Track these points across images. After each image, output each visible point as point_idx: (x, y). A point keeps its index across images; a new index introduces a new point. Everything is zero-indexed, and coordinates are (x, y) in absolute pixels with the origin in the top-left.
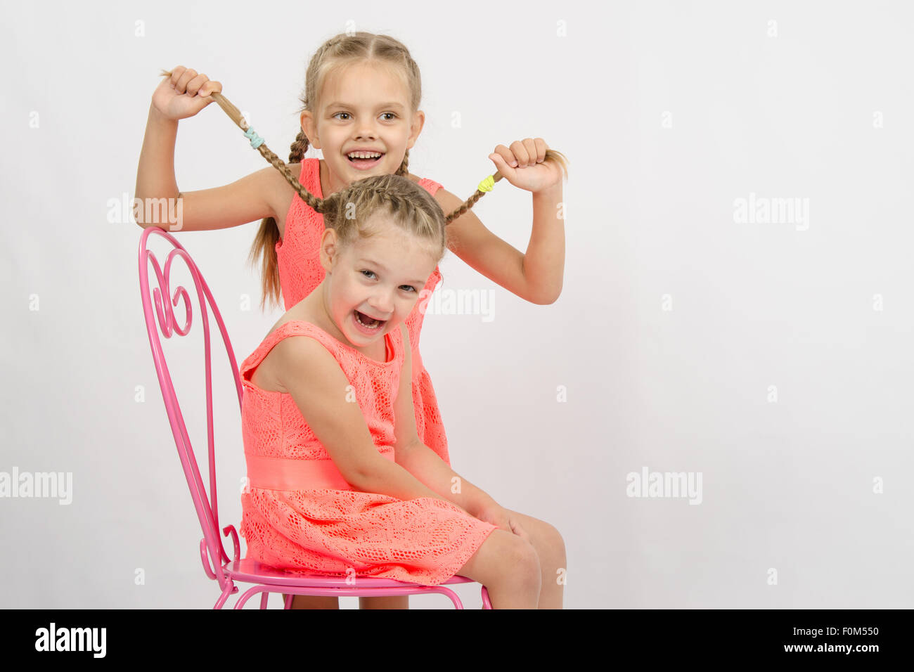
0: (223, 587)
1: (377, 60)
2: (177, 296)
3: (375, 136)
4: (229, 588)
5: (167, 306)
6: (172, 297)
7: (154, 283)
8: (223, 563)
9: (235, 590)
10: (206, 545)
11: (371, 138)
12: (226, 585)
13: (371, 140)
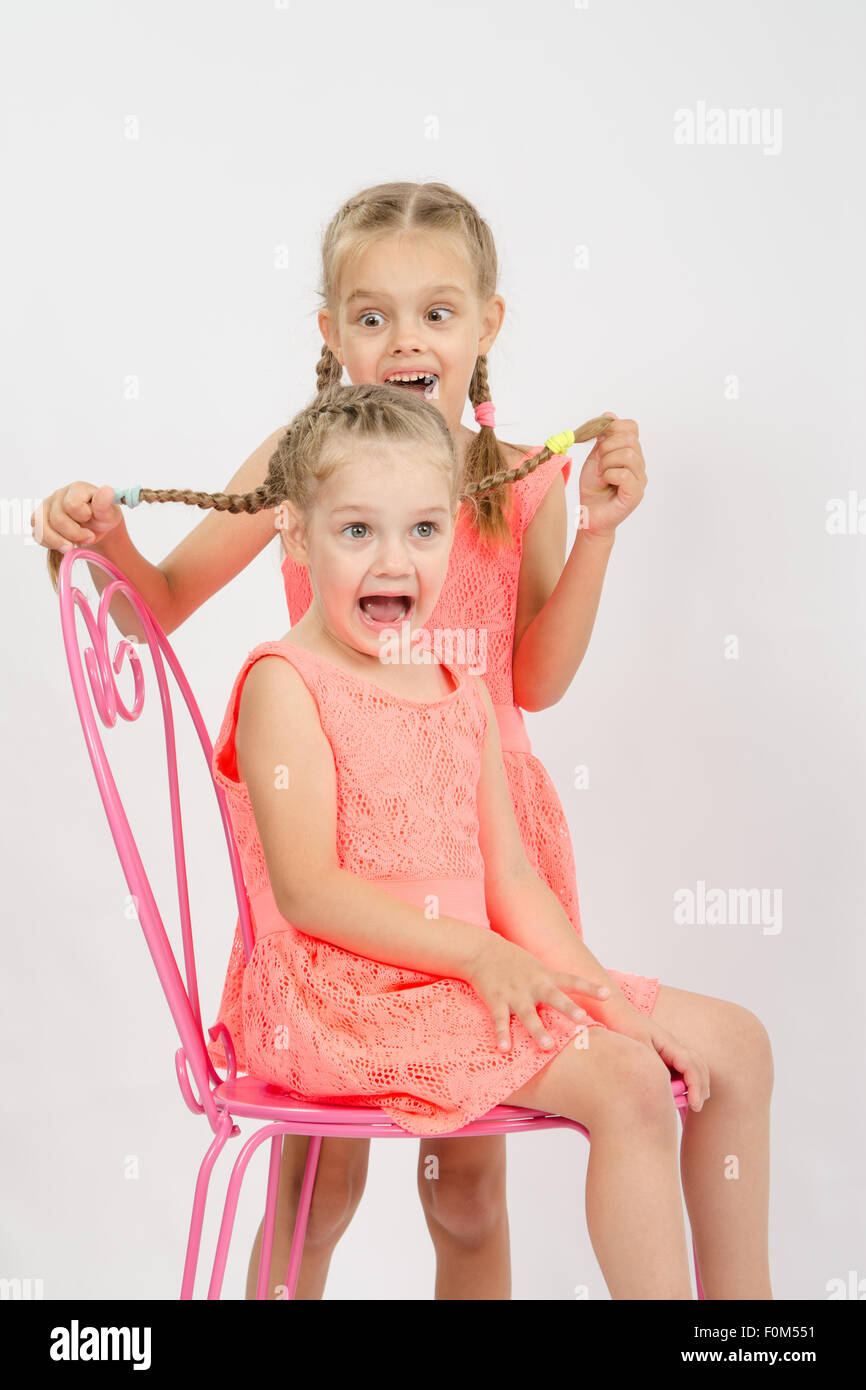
0: (216, 1126)
1: (418, 230)
2: (120, 657)
3: (422, 347)
4: (225, 1129)
5: (106, 676)
6: (112, 660)
7: (85, 641)
8: (212, 1086)
9: (235, 1130)
10: (185, 1057)
11: (416, 351)
12: (221, 1124)
13: (417, 354)
